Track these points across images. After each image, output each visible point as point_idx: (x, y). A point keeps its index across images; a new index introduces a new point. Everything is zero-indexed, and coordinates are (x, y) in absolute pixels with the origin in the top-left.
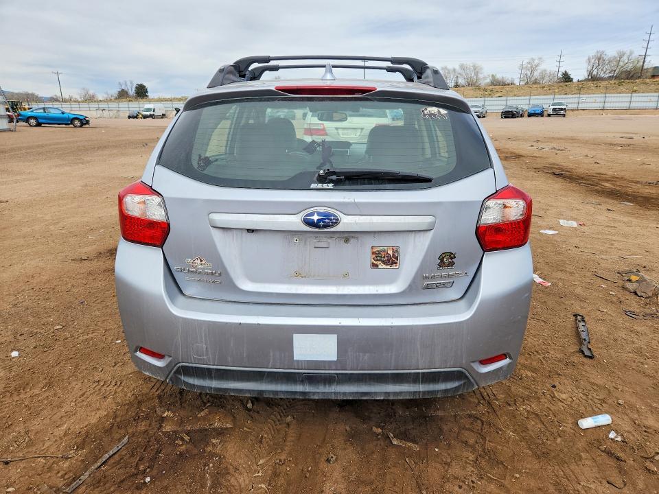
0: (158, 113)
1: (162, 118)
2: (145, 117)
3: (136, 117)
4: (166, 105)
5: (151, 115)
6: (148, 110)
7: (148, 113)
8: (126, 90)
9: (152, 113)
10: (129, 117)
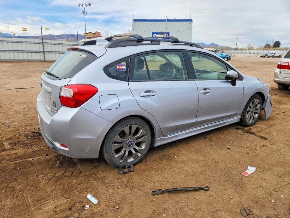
0: (276, 55)
1: (278, 57)
2: (269, 57)
3: (265, 57)
4: (283, 51)
5: (272, 56)
6: (272, 53)
7: (271, 55)
8: (269, 44)
9: (273, 55)
10: (261, 57)
